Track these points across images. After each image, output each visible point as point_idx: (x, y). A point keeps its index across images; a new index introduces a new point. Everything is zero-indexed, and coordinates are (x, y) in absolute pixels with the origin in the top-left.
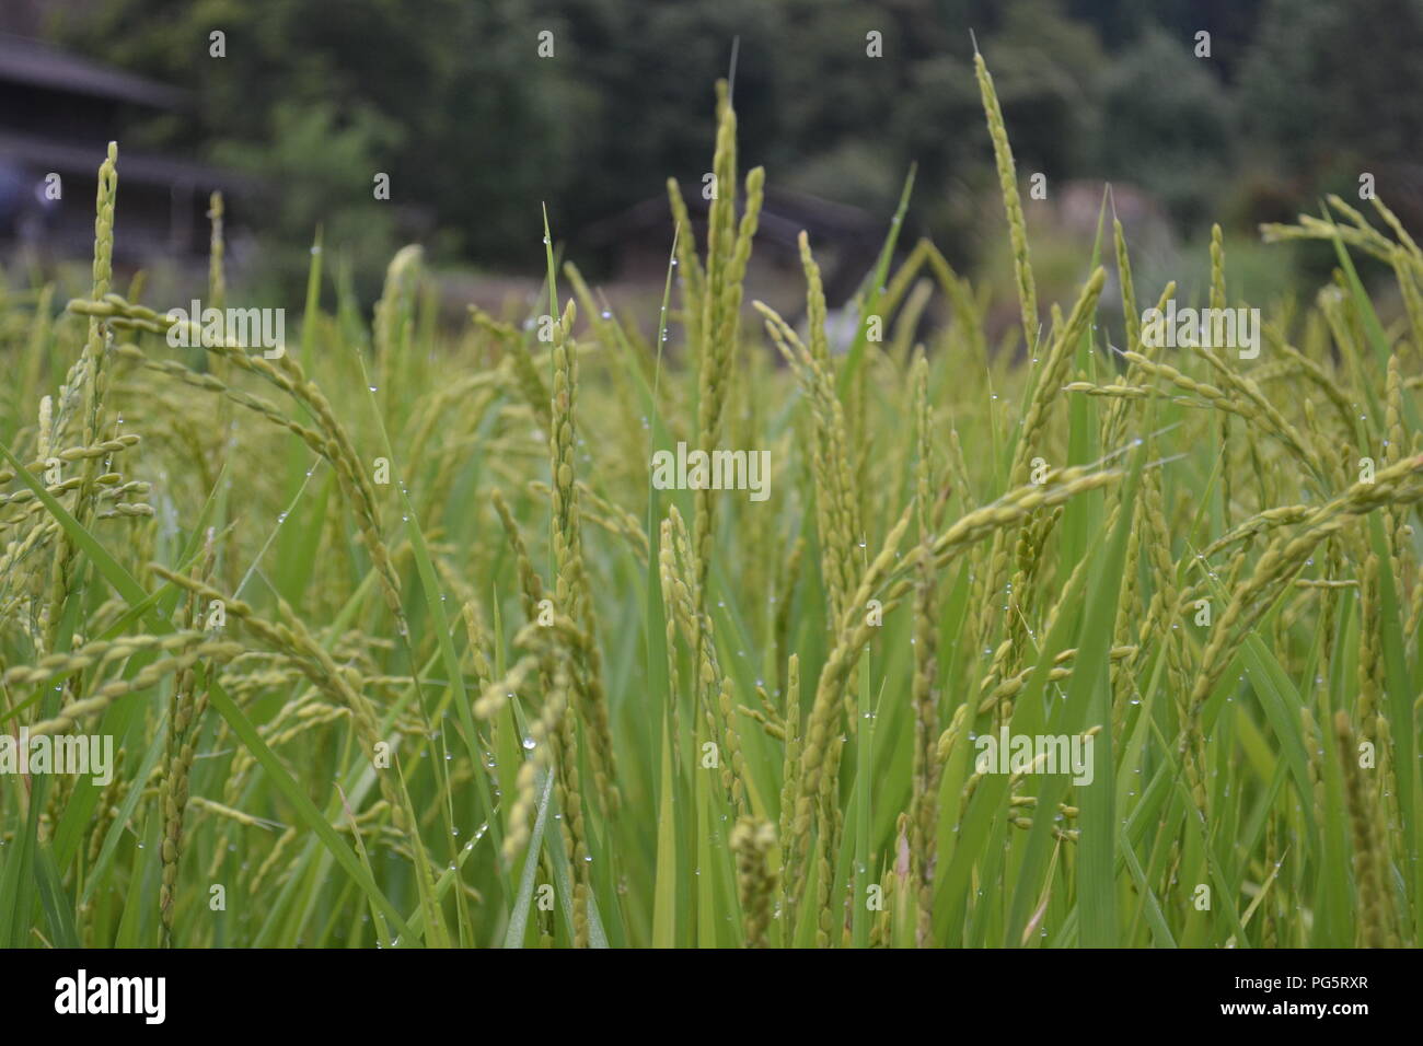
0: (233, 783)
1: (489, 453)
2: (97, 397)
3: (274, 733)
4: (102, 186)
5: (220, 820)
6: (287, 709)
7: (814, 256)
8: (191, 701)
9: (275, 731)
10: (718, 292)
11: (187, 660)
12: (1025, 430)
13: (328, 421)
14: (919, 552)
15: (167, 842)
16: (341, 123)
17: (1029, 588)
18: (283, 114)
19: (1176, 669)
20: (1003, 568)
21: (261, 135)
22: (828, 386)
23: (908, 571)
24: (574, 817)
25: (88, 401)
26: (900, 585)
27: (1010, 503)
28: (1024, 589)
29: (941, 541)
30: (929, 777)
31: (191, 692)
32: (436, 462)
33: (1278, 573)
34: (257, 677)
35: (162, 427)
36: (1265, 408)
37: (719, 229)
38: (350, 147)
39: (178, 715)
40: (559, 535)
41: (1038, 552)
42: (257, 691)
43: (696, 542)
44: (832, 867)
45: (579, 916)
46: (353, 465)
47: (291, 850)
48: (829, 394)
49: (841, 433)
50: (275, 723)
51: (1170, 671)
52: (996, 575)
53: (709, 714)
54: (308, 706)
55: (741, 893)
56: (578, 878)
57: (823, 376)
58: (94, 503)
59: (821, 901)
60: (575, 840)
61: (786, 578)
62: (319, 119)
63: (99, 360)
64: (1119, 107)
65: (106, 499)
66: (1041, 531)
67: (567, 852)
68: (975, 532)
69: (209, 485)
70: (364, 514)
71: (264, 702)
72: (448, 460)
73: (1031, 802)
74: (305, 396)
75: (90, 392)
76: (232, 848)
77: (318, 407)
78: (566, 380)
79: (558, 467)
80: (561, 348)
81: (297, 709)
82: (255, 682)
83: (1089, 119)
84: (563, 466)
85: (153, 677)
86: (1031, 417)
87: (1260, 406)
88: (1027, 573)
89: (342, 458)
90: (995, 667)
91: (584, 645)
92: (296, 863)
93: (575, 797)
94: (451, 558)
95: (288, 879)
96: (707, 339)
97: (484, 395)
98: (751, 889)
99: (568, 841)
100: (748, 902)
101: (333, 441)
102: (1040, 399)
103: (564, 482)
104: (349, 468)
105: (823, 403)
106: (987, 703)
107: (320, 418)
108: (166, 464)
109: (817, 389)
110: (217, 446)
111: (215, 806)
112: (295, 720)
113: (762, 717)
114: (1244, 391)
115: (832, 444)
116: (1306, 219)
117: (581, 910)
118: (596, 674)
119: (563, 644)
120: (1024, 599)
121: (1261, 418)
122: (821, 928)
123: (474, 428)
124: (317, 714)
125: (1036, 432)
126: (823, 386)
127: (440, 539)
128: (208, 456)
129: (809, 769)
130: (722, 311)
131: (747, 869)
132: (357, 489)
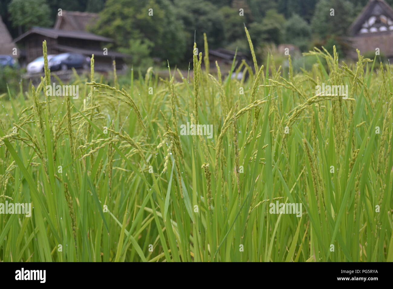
0: (122, 164)
1: (166, 103)
2: (93, 99)
3: (129, 156)
4: (91, 62)
5: (121, 171)
6: (131, 151)
7: (219, 65)
8: (112, 150)
9: (129, 155)
10: (196, 74)
11: (110, 142)
12: (252, 94)
13: (131, 100)
14: (233, 116)
15: (110, 174)
16: (142, 43)
17: (257, 121)
18: (131, 42)
19: (281, 134)
20: (249, 118)
21: (127, 46)
22: (222, 88)
23: (231, 120)
24: (178, 165)
25: (92, 100)
26: (230, 122)
27: (248, 107)
28: (256, 122)
29: (237, 114)
30: (237, 155)
31: (112, 148)
32: (156, 106)
33: (296, 116)
34: (126, 146)
35: (107, 103)
36: (294, 87)
37: (195, 63)
38: (144, 47)
39: (110, 152)
40: (173, 117)
41: (258, 115)
42: (126, 148)
43: (195, 117)
44: (223, 171)
45: (180, 182)
46: (136, 107)
47: (134, 175)
48: (222, 89)
49: (225, 96)
50: (129, 153)
51: (280, 134)
52: (248, 119)
53: (202, 147)
54: (134, 150)
55: (205, 176)
56: (179, 176)
57: (221, 86)
58: (94, 117)
59: (222, 177)
60: (178, 169)
61: (219, 122)
62: (138, 42)
63: (93, 92)
64: (289, 29)
65: (96, 116)
66: (258, 111)
67: (177, 171)
68: (243, 112)
69: (116, 112)
70: (139, 116)
71: (127, 150)
72: (158, 105)
73: (264, 159)
74: (127, 96)
75: (92, 98)
76: (124, 176)
77: (129, 98)
78: (173, 90)
79: (172, 106)
80: (172, 85)
81: (133, 151)
82: (125, 147)
83: (283, 32)
84: (173, 105)
85: (104, 146)
86: (252, 92)
87: (293, 87)
88: (256, 119)
89: (134, 107)
90: (250, 135)
91: (176, 136)
92: (134, 178)
93: (178, 162)
94: (160, 123)
95: (133, 180)
96: (194, 82)
97: (164, 93)
98: (207, 175)
99: (177, 169)
100: (207, 177)
101: (132, 104)
102: (254, 88)
103: (173, 108)
104: (136, 108)
105: (222, 91)
106: (249, 142)
107: (130, 100)
108: (108, 109)
109: (220, 89)
110: (117, 106)
111: (119, 168)
112: (132, 153)
113: (212, 147)
114: (290, 85)
115: (223, 98)
116: (310, 52)
117: (180, 181)
118: (179, 140)
119: (172, 136)
120: (256, 123)
121: (293, 89)
122: (222, 182)
123: (163, 99)
124: (136, 151)
125: (253, 94)
126: (221, 88)
127: (158, 119)
128: (116, 107)
129: (217, 154)
130: (196, 77)
131: (206, 172)
132: (137, 111)
